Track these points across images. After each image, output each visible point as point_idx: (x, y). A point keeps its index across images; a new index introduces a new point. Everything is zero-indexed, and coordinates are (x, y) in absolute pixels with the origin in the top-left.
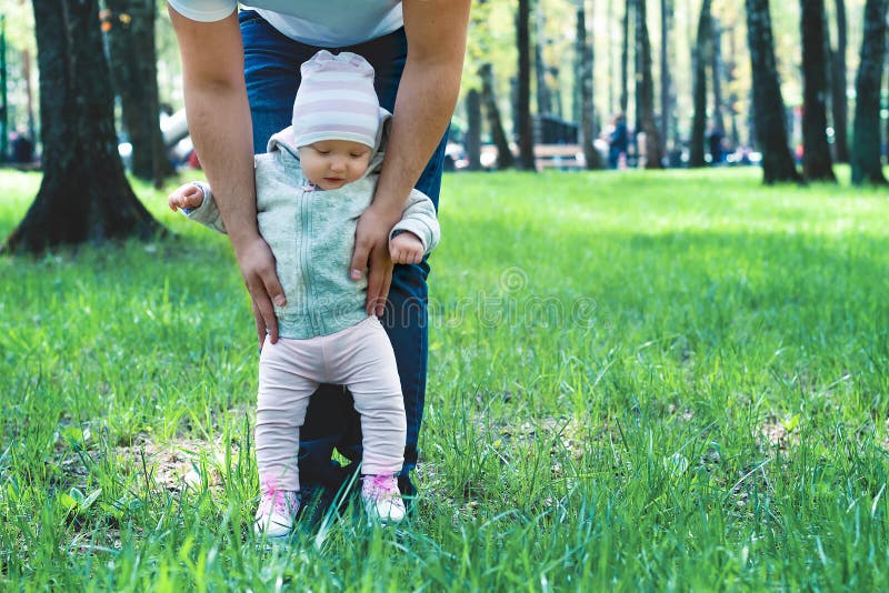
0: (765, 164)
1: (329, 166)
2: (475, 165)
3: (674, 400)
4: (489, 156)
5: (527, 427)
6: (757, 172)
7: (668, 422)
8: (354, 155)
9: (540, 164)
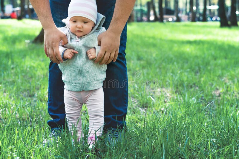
0: (221, 21)
1: (76, 26)
2: (149, 20)
3: (194, 84)
4: (152, 18)
5: (159, 90)
6: (218, 24)
7: (192, 89)
8: (85, 22)
9: (165, 21)
